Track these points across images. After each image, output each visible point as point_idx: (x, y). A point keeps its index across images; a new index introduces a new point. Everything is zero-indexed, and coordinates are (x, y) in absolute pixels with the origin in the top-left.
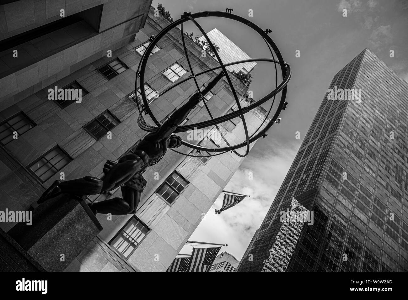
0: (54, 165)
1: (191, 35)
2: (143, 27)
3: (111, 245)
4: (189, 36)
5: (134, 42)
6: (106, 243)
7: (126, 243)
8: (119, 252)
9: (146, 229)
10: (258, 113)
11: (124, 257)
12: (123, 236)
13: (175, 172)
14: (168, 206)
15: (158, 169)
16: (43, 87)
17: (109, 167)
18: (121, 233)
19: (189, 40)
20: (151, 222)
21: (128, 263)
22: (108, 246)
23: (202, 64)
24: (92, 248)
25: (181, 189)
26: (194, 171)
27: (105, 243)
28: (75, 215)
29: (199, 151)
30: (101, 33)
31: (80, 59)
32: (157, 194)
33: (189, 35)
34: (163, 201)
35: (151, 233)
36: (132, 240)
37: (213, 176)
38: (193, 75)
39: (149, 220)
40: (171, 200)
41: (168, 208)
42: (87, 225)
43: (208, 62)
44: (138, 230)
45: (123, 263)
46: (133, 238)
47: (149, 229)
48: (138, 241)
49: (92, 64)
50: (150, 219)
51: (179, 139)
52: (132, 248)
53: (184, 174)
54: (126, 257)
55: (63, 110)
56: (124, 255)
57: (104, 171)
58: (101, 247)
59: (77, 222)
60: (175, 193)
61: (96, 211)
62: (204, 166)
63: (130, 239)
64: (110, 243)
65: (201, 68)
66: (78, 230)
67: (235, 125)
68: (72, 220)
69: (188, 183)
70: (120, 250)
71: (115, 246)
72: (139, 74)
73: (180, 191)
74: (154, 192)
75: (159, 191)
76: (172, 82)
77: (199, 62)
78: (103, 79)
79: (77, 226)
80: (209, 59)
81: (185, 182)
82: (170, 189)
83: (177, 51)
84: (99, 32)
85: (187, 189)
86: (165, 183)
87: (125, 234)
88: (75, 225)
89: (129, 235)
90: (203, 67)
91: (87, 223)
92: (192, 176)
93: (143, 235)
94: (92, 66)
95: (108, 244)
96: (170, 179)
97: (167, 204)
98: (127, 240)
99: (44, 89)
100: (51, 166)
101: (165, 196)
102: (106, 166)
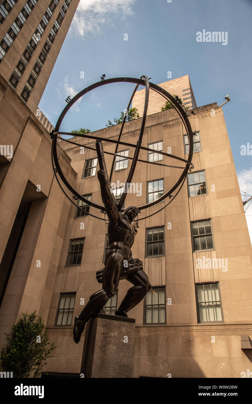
0: (111, 305)
1: (110, 123)
2: (70, 160)
3: (201, 322)
4: (110, 126)
5: (78, 174)
6: (197, 324)
7: (211, 310)
8: (212, 322)
9: (214, 285)
11: (220, 322)
12: (204, 307)
13: (192, 222)
14: (212, 252)
15: (179, 234)
17: (100, 276)
18: (199, 306)
19: (110, 129)
20: (212, 276)
21: (226, 324)
22: (199, 324)
23: (132, 133)
24: (189, 338)
25: (209, 230)
26: (204, 207)
27: (195, 325)
28: (103, 329)
29: (171, 195)
30: (49, 196)
31: (56, 225)
32: (196, 251)
33: (108, 125)
34: (205, 251)
35: (220, 284)
36: (213, 303)
37: (221, 195)
38: (114, 154)
39: (210, 277)
40: (210, 245)
41: (214, 253)
42: (120, 327)
44: (210, 292)
45: (222, 327)
46: (212, 301)
47: (217, 283)
48: (218, 299)
49: (69, 217)
50: (210, 274)
51: (133, 208)
52: (219, 310)
53: (199, 217)
54: (222, 320)
55: (81, 265)
56: (218, 320)
58: (195, 331)
59: (109, 332)
60: (208, 237)
61: (124, 311)
63: (211, 304)
64: (199, 321)
65: (135, 136)
66: (115, 336)
67: (199, 142)
68: (103, 334)
69: (209, 219)
70: (212, 319)
71: (205, 320)
73: (210, 232)
74: (193, 253)
75: (195, 247)
76: (126, 169)
77: (129, 134)
78: (85, 219)
79: (112, 334)
80: (137, 123)
81: (206, 222)
82: (202, 238)
84: (47, 196)
85: (213, 225)
86: (193, 238)
87: (204, 304)
88: (110, 335)
89: (207, 302)
90: (135, 133)
92: (207, 212)
93: (217, 291)
94: (70, 219)
95: (198, 323)
96: (193, 232)
97: (211, 251)
98: (209, 306)
99: (58, 266)
101: (204, 247)
102: (98, 277)
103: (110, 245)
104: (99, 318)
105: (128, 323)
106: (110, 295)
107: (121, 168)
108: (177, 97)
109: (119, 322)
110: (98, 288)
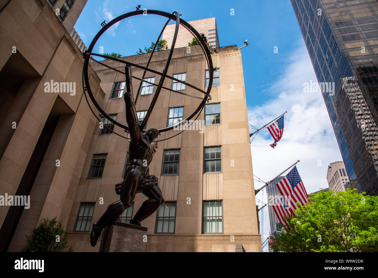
0: (127, 216)
1: (141, 51)
2: (100, 81)
3: (205, 233)
4: (140, 53)
5: (106, 95)
6: (201, 235)
7: (214, 223)
8: (214, 233)
9: (218, 202)
10: (227, 54)
11: (220, 233)
12: (208, 220)
13: (205, 148)
14: (220, 174)
15: (192, 157)
16: (80, 177)
17: (119, 189)
18: (204, 220)
19: (140, 56)
20: (217, 195)
21: (225, 235)
22: (203, 235)
23: (160, 62)
24: (193, 246)
25: (219, 155)
26: (217, 135)
27: (199, 235)
28: (118, 235)
30: (76, 112)
31: (81, 139)
32: (206, 173)
33: (139, 52)
34: (214, 174)
35: (224, 202)
36: (216, 218)
37: (233, 126)
38: (141, 80)
39: (215, 195)
40: (219, 169)
41: (221, 176)
42: (133, 234)
43: (166, 56)
44: (214, 208)
45: (222, 238)
46: (215, 216)
47: (221, 201)
48: (221, 215)
49: (94, 134)
50: (216, 193)
51: (153, 130)
52: (220, 223)
53: (212, 143)
54: (222, 232)
55: (102, 178)
56: (219, 232)
57: (118, 193)
58: (199, 240)
59: (123, 238)
60: (217, 161)
61: (138, 221)
62: (221, 126)
63: (214, 218)
64: (203, 232)
65: (162, 66)
66: (129, 242)
67: (219, 77)
68: (118, 239)
69: (220, 146)
70: (214, 231)
71: (208, 231)
72: (102, 115)
73: (220, 157)
74: (203, 174)
75: (205, 170)
76: (151, 94)
77: (157, 63)
78: (108, 136)
79: (126, 240)
80: (165, 54)
81: (217, 148)
82: (212, 162)
83: (136, 72)
84: (75, 112)
85: (223, 151)
86: (205, 161)
87: (208, 218)
88: (124, 240)
89: (211, 217)
90: (162, 63)
91: (131, 233)
92: (219, 140)
93: (220, 208)
94: (95, 135)
96: (205, 155)
97: (219, 173)
98: (213, 220)
99: (81, 177)
100: (126, 218)
101: (213, 170)
102: (116, 190)
103: (130, 161)
104: (115, 226)
105: (141, 231)
106: (127, 206)
107: (147, 93)
108: (203, 35)
109: (133, 229)
110: (116, 199)
